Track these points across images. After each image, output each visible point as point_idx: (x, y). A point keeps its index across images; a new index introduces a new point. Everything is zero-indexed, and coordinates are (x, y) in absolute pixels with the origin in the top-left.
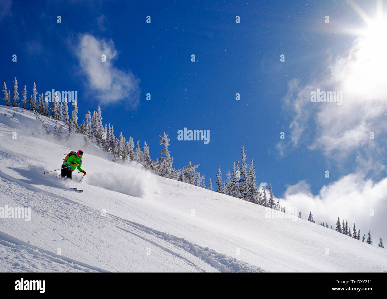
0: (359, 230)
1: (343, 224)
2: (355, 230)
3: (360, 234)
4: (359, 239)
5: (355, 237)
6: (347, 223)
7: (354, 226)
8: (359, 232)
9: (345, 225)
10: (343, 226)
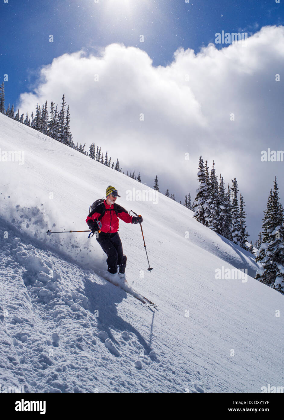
0: (111, 158)
1: (97, 150)
2: (106, 157)
3: (111, 161)
4: (109, 166)
5: (106, 164)
6: (100, 149)
7: (107, 153)
8: (110, 160)
9: (99, 151)
10: (97, 151)
